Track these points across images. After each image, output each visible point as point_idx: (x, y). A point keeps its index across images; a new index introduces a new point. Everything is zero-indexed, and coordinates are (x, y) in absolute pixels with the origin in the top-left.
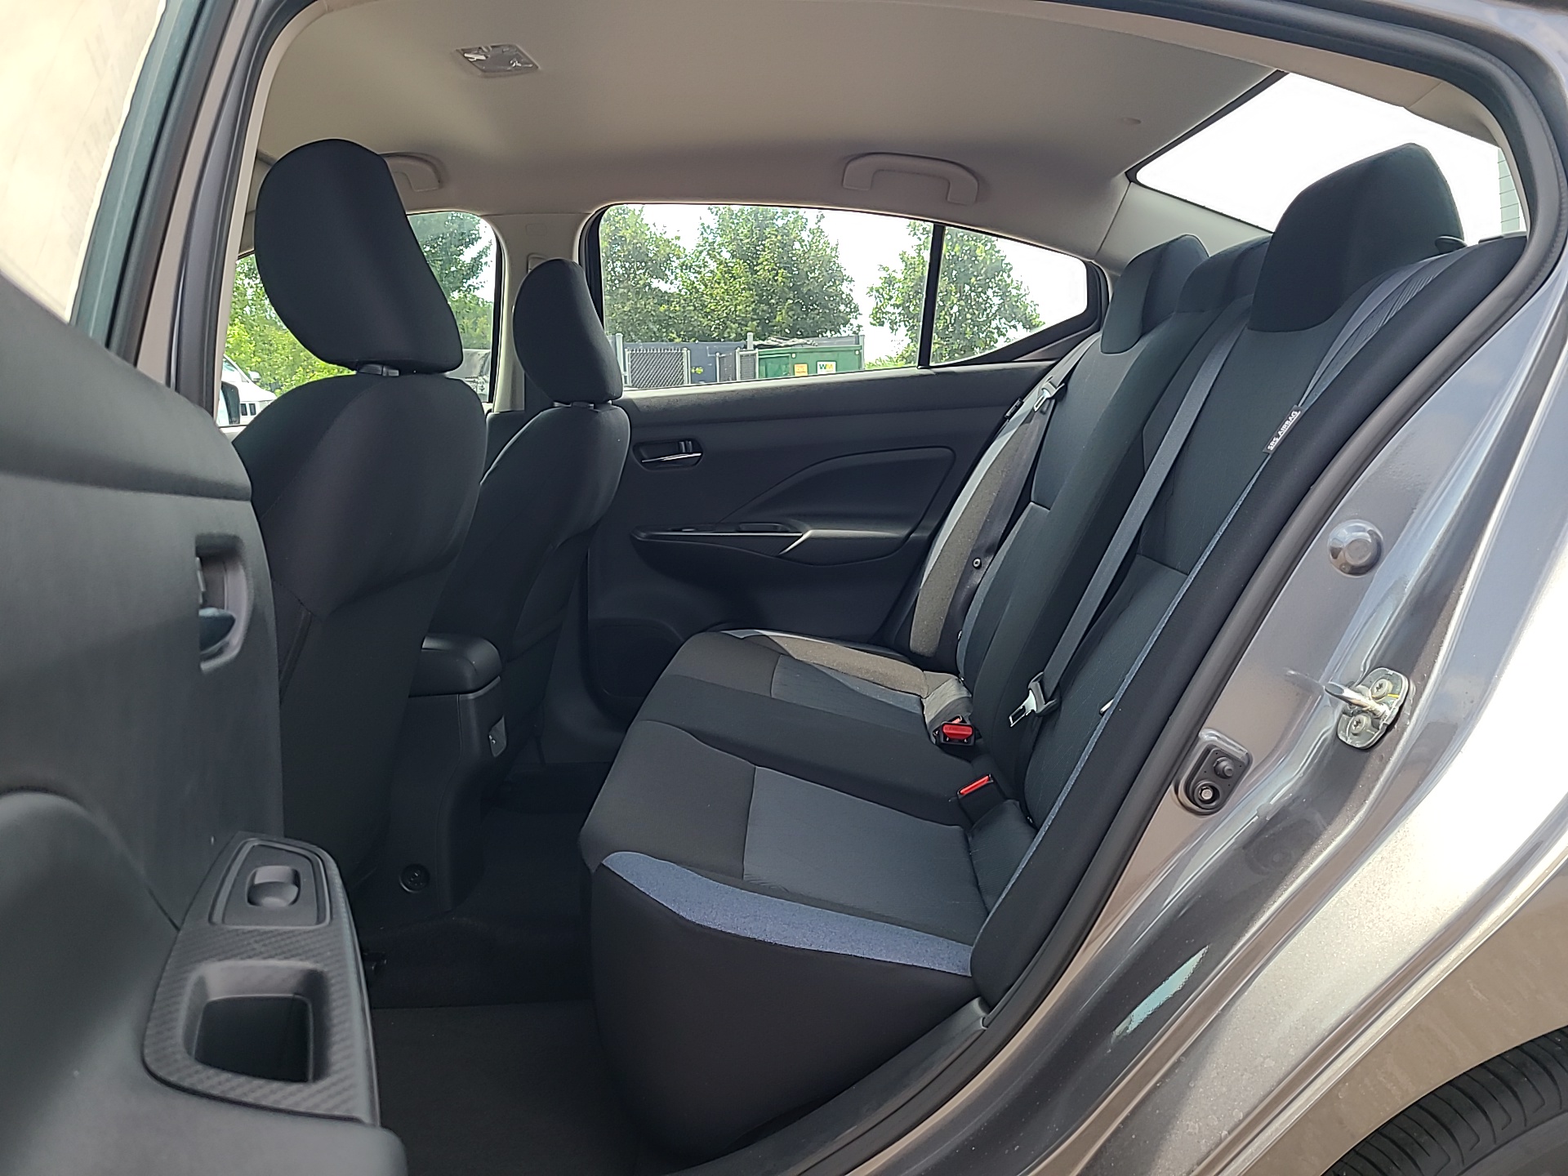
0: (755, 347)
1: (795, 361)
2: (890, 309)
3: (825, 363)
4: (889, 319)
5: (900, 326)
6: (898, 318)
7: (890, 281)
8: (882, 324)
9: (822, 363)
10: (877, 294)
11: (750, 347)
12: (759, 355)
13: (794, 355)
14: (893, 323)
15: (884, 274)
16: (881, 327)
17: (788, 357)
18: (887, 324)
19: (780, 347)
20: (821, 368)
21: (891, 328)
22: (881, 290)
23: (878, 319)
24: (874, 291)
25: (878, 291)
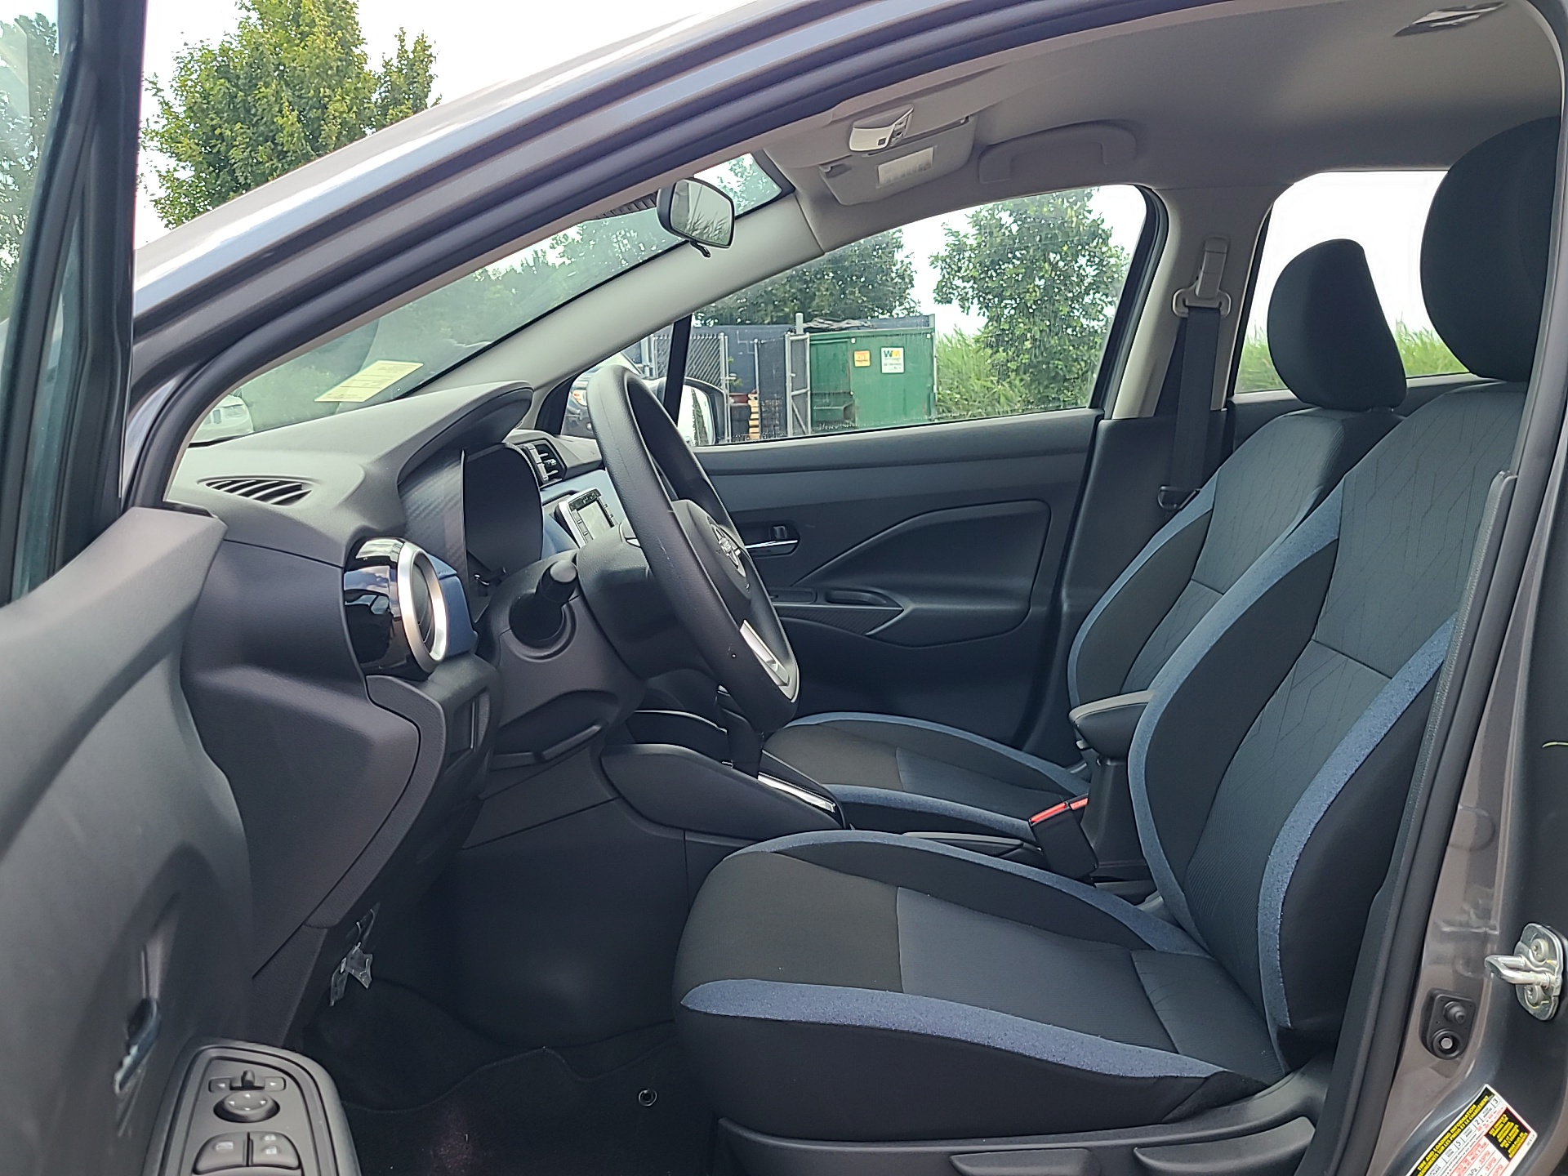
0: (805, 330)
1: (855, 347)
2: (958, 282)
3: (890, 349)
4: (959, 295)
5: (972, 303)
6: (970, 293)
7: (960, 248)
8: (950, 302)
9: (887, 349)
10: (943, 265)
11: (800, 331)
12: (811, 340)
13: (853, 341)
14: (964, 299)
15: (951, 240)
16: (948, 305)
17: (846, 342)
18: (956, 302)
19: (833, 330)
20: (886, 356)
21: (962, 307)
22: (948, 260)
23: (943, 297)
24: (940, 262)
25: (944, 261)
